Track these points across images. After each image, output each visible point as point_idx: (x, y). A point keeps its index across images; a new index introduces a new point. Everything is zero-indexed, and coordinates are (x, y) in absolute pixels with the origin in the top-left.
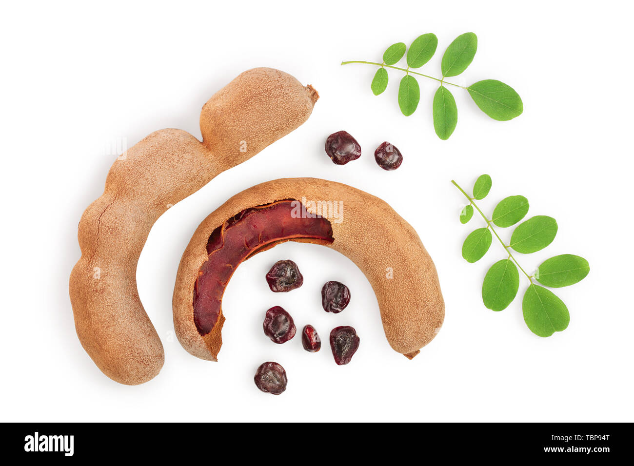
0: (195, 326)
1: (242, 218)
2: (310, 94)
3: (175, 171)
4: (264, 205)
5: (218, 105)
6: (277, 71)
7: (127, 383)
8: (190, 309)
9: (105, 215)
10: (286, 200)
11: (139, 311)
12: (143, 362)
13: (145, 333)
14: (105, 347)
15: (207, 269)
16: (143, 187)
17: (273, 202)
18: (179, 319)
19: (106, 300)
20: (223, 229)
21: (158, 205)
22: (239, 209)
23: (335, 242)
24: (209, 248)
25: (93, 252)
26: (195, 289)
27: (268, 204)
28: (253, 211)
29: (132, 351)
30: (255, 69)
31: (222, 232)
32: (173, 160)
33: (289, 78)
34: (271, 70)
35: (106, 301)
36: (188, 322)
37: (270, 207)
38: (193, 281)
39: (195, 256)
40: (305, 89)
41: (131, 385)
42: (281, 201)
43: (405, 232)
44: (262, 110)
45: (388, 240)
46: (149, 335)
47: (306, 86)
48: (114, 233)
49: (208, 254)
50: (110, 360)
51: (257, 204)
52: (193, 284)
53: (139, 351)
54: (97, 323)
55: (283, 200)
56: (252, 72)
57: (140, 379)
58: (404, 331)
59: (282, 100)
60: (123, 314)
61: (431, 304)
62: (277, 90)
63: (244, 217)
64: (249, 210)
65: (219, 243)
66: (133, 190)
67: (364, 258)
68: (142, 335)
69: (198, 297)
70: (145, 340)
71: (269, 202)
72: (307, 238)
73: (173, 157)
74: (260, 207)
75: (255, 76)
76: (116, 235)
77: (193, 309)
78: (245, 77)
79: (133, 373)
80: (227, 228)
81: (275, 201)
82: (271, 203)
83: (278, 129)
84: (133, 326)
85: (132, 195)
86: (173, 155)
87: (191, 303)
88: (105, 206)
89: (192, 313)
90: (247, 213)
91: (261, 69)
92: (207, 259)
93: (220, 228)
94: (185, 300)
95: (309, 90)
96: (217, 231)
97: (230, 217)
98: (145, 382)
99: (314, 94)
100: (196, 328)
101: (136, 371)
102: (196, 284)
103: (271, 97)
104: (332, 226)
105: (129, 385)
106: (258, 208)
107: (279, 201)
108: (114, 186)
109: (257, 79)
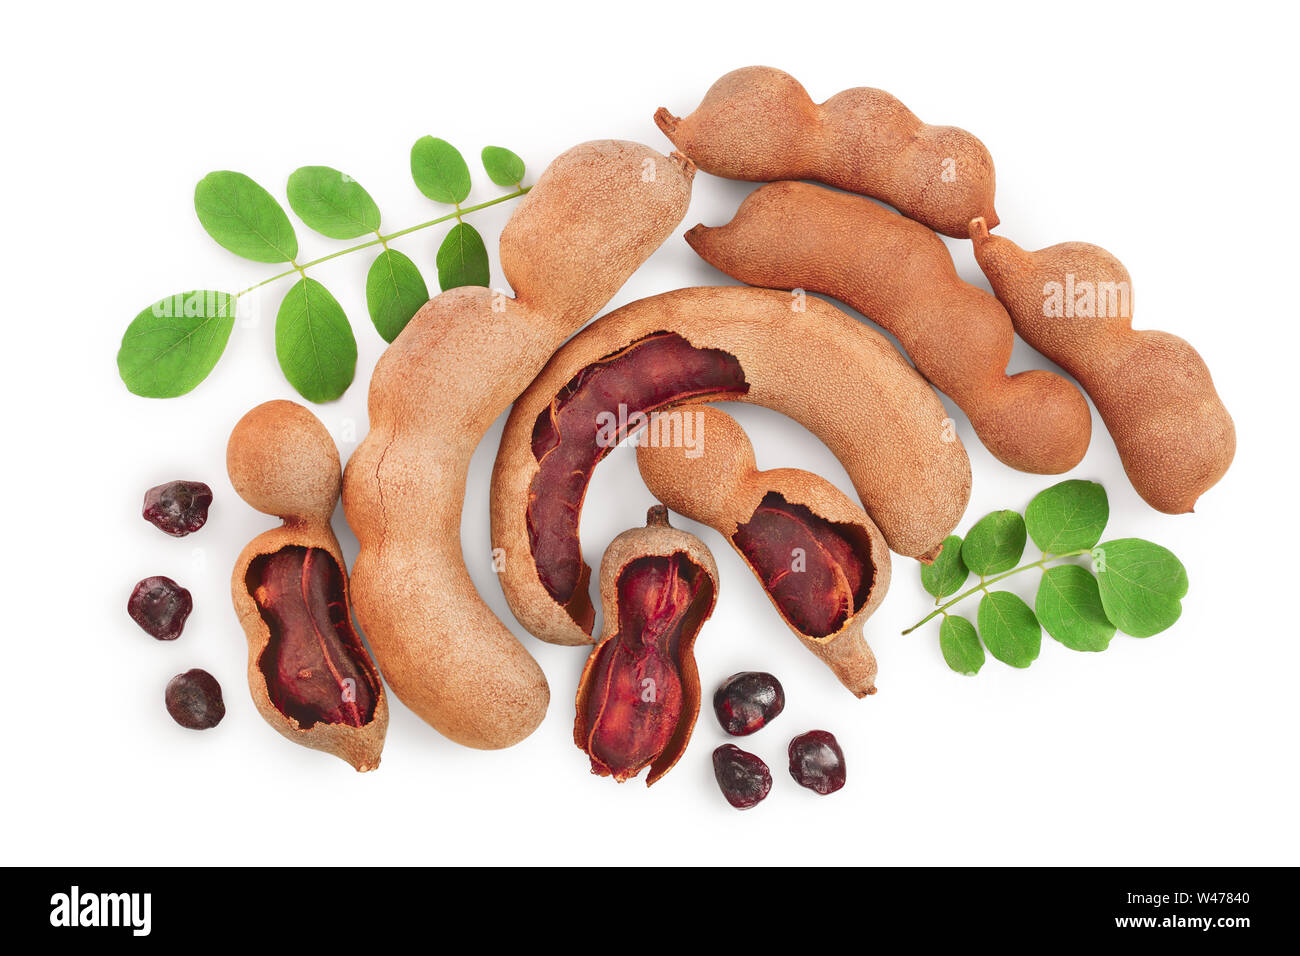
0: (543, 589)
1: (581, 385)
2: (680, 168)
3: (485, 359)
4: (615, 353)
5: (527, 226)
6: (613, 142)
7: (497, 747)
8: (529, 562)
9: (386, 466)
10: (650, 335)
11: (485, 617)
12: (515, 702)
13: (506, 651)
14: (444, 693)
15: (542, 487)
16: (437, 401)
17: (628, 343)
18: (513, 584)
19: (425, 611)
20: (553, 411)
21: (470, 425)
22: (572, 370)
23: (752, 390)
24: (537, 451)
25: (382, 535)
26: (530, 526)
27: (622, 350)
28: (597, 369)
29: (492, 688)
30: (573, 149)
31: (553, 417)
32: (476, 340)
33: (636, 148)
34: (603, 143)
35: (426, 614)
36: (530, 584)
37: (626, 355)
38: (523, 513)
39: (516, 469)
40: (670, 161)
41: (505, 747)
42: (642, 339)
43: (870, 344)
44: (606, 216)
45: (844, 364)
46: (514, 653)
47: (668, 155)
48: (409, 493)
49: (538, 460)
50: (458, 712)
51: (602, 354)
52: (523, 517)
53: (505, 685)
54: (421, 655)
55: (646, 337)
56: (571, 155)
57: (518, 732)
58: (908, 516)
59: (635, 189)
60: (461, 627)
61: (944, 458)
62: (623, 174)
63: (584, 383)
64: (589, 369)
65: (552, 437)
66: (422, 411)
67: (810, 405)
68: (502, 657)
69: (538, 538)
70: (509, 663)
71: (624, 346)
72: (700, 395)
73: (476, 336)
74: (608, 360)
75: (579, 160)
76: (413, 496)
77: (533, 560)
78: (561, 166)
79: (503, 725)
80: (559, 408)
81: (633, 342)
82: (626, 347)
83: (642, 242)
84: (483, 644)
85: (422, 420)
86: (473, 332)
87: (528, 552)
88: (380, 451)
89: (534, 568)
90: (587, 374)
91: (585, 146)
92: (537, 468)
93: (548, 410)
94: (517, 548)
95: (675, 161)
96: (544, 418)
97: (560, 387)
98: (526, 736)
99: (686, 165)
100: (547, 593)
101: (507, 720)
102: (527, 515)
103: (616, 189)
104: (741, 363)
105: (501, 748)
106: (605, 361)
107: (639, 340)
108: (385, 412)
109: (584, 163)
